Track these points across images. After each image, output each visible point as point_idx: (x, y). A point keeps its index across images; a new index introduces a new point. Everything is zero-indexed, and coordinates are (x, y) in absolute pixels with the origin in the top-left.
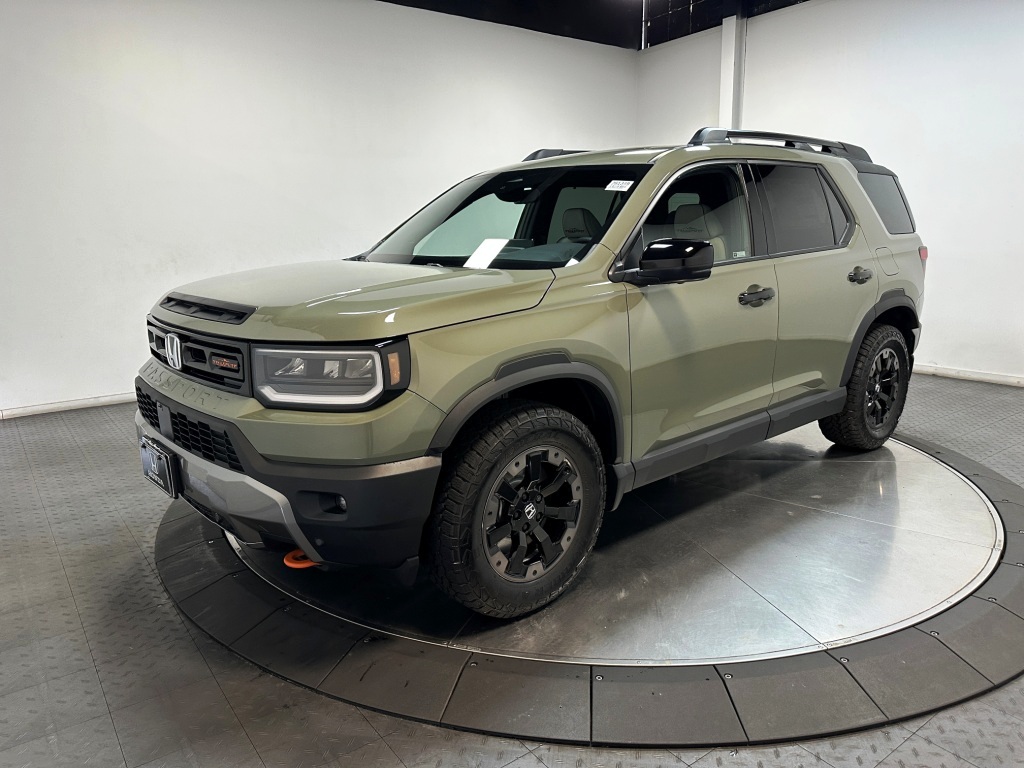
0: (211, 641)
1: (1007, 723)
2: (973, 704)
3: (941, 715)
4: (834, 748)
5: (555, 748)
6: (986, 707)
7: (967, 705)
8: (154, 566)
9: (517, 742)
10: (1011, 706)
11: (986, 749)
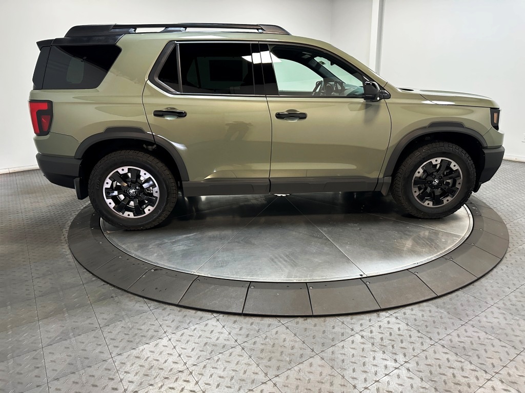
0: (85, 270)
1: (437, 312)
2: (425, 304)
3: (407, 308)
4: (352, 319)
5: (226, 316)
6: (431, 305)
7: (421, 304)
8: (66, 238)
9: (210, 313)
10: (442, 305)
11: (423, 322)
